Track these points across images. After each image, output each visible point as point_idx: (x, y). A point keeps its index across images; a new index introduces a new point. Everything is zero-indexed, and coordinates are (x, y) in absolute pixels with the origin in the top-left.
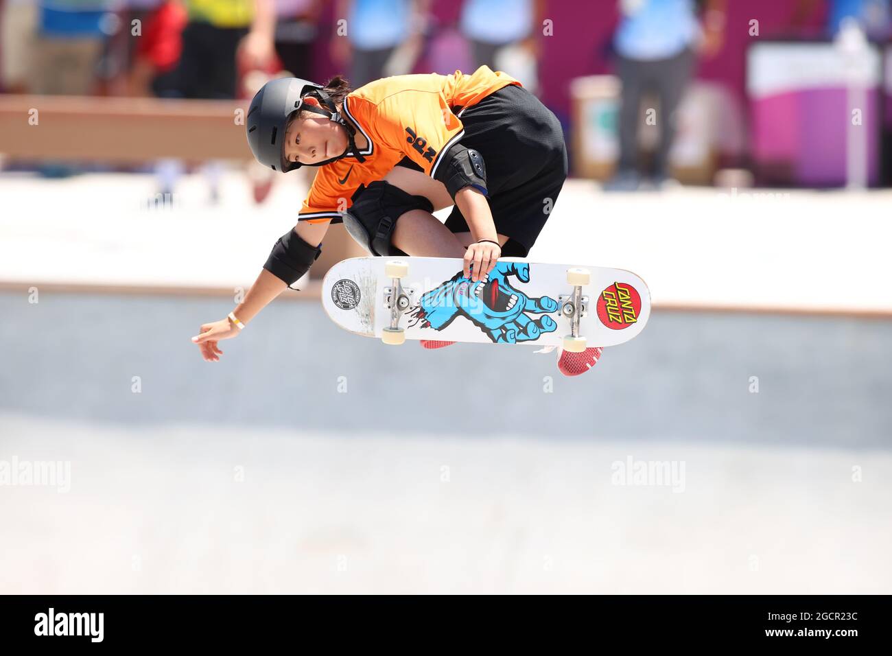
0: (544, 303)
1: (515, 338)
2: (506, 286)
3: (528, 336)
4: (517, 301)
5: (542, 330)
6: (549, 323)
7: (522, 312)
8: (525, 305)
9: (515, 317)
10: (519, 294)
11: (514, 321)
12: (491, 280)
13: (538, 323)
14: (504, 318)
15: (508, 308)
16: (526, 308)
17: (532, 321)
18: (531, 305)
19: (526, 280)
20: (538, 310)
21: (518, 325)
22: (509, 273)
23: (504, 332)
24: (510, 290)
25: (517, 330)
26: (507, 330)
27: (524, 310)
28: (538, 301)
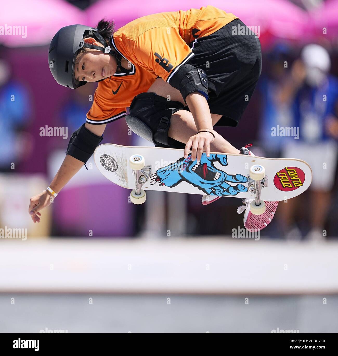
0: (238, 177)
1: (221, 193)
2: (212, 168)
3: (230, 193)
4: (220, 176)
5: (238, 191)
6: (243, 188)
7: (224, 181)
8: (226, 178)
9: (220, 184)
10: (221, 172)
11: (219, 186)
12: (202, 164)
13: (236, 188)
14: (212, 184)
15: (214, 179)
16: (226, 179)
17: (231, 186)
18: (230, 178)
19: (226, 164)
20: (235, 181)
21: (222, 188)
22: (214, 160)
23: (214, 191)
24: (215, 169)
25: (222, 190)
26: (215, 190)
27: (225, 180)
28: (234, 177)
